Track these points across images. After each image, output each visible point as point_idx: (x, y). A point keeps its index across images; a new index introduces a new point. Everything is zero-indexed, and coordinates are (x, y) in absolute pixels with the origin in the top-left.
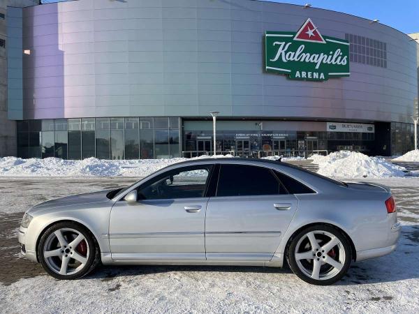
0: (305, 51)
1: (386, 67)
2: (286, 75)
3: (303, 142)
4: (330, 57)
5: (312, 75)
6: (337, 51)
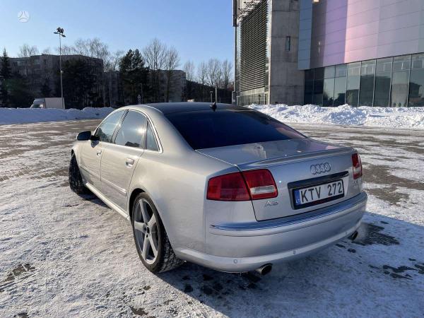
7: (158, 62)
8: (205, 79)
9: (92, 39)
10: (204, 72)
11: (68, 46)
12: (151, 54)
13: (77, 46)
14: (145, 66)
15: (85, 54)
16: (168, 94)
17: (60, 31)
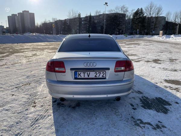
7: (151, 13)
8: (177, 20)
9: (122, 5)
10: (176, 16)
11: (112, 9)
12: (148, 9)
13: (116, 9)
14: (144, 15)
15: (118, 12)
16: (154, 28)
17: (106, 3)
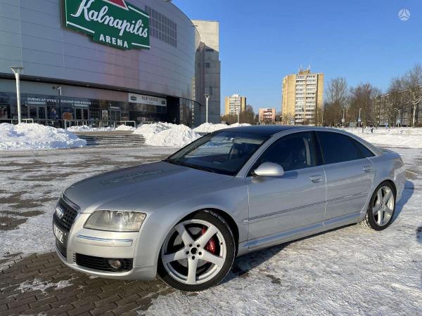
0: (109, 14)
1: (176, 46)
2: (90, 36)
3: (107, 111)
4: (133, 25)
5: (117, 42)
6: (138, 22)
